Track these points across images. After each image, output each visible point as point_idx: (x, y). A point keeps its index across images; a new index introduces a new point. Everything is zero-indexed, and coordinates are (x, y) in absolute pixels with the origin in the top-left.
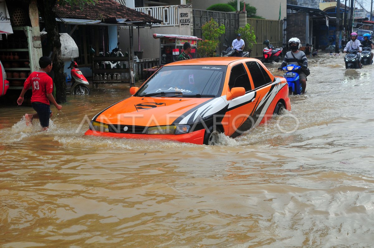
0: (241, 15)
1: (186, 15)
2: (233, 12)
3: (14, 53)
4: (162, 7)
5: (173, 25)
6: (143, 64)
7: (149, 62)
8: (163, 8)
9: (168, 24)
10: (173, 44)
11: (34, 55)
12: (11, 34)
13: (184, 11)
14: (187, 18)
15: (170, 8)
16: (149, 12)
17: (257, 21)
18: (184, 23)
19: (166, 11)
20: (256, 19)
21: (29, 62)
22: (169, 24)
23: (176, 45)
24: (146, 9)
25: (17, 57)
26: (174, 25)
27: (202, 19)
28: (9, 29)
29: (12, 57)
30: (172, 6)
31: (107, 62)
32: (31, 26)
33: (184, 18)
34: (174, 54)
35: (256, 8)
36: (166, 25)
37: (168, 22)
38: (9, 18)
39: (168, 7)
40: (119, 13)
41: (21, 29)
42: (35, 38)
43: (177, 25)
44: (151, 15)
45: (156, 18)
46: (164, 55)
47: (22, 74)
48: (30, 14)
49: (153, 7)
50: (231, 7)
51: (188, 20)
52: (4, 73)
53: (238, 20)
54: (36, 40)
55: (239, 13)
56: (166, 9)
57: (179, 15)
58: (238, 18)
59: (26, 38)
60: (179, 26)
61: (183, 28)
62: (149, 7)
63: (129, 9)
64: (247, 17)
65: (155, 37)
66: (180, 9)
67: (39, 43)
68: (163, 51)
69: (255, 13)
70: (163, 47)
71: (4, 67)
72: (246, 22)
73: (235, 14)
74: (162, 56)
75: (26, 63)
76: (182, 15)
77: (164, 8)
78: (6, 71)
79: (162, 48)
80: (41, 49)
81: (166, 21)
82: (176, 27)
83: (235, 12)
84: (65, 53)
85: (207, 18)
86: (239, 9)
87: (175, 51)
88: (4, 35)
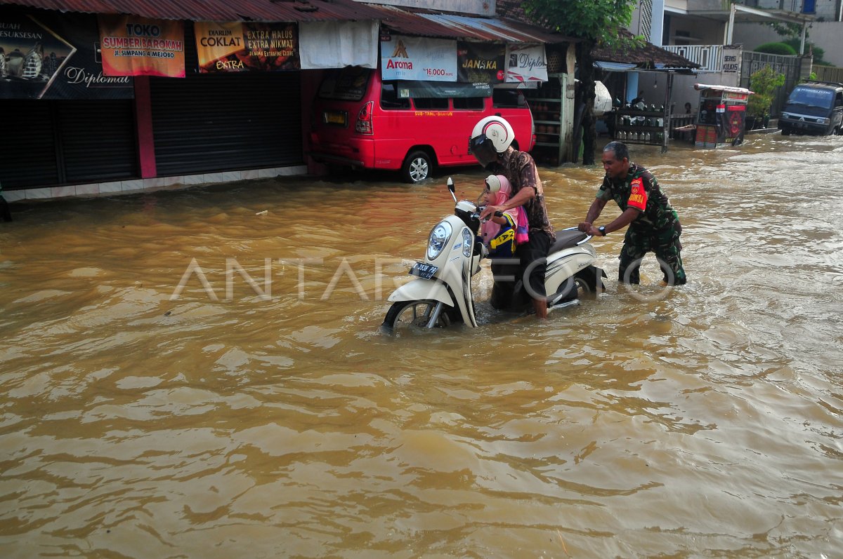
0: (804, 60)
1: (733, 58)
2: (793, 56)
3: (543, 104)
4: (700, 46)
5: (712, 71)
6: (673, 121)
7: (680, 119)
8: (702, 48)
9: (706, 69)
10: (717, 98)
11: (566, 106)
12: (546, 82)
13: (730, 53)
14: (734, 63)
15: (711, 48)
16: (682, 52)
17: (825, 70)
18: (729, 69)
19: (705, 52)
20: (824, 66)
21: (560, 115)
22: (708, 69)
23: (723, 100)
24: (679, 48)
25: (546, 108)
26: (715, 71)
27: (752, 65)
28: (544, 77)
29: (540, 108)
30: (714, 46)
31: (626, 117)
32: (566, 73)
33: (729, 63)
34: (717, 111)
35: (824, 50)
36: (704, 70)
37: (707, 67)
38: (546, 63)
39: (709, 48)
40: (647, 54)
41: (556, 75)
42: (568, 87)
43: (718, 71)
44: (684, 56)
45: (693, 61)
46: (704, 112)
47: (550, 128)
48: (567, 58)
49: (688, 46)
50: (790, 48)
51: (735, 66)
52: (533, 126)
53: (800, 67)
54: (570, 89)
55: (803, 57)
56: (706, 49)
57: (723, 59)
58: (801, 64)
59: (560, 87)
60: (721, 73)
61: (726, 76)
62: (682, 46)
63: (657, 48)
64: (814, 63)
65: (696, 88)
66: (725, 51)
67: (572, 92)
68: (704, 106)
69: (821, 57)
70: (703, 101)
71: (534, 119)
72: (811, 71)
73: (796, 59)
74: (700, 112)
75: (556, 116)
76: (727, 58)
77: (704, 48)
78: (535, 124)
79: (702, 103)
80: (574, 100)
81: (704, 65)
82: (717, 74)
83: (796, 56)
84: (598, 105)
85: (758, 63)
86: (802, 52)
87: (720, 107)
88: (539, 83)
